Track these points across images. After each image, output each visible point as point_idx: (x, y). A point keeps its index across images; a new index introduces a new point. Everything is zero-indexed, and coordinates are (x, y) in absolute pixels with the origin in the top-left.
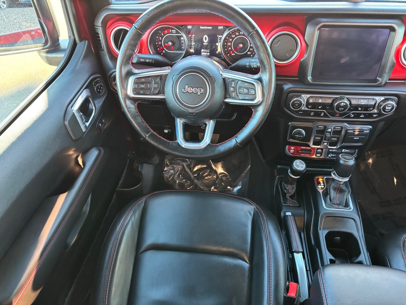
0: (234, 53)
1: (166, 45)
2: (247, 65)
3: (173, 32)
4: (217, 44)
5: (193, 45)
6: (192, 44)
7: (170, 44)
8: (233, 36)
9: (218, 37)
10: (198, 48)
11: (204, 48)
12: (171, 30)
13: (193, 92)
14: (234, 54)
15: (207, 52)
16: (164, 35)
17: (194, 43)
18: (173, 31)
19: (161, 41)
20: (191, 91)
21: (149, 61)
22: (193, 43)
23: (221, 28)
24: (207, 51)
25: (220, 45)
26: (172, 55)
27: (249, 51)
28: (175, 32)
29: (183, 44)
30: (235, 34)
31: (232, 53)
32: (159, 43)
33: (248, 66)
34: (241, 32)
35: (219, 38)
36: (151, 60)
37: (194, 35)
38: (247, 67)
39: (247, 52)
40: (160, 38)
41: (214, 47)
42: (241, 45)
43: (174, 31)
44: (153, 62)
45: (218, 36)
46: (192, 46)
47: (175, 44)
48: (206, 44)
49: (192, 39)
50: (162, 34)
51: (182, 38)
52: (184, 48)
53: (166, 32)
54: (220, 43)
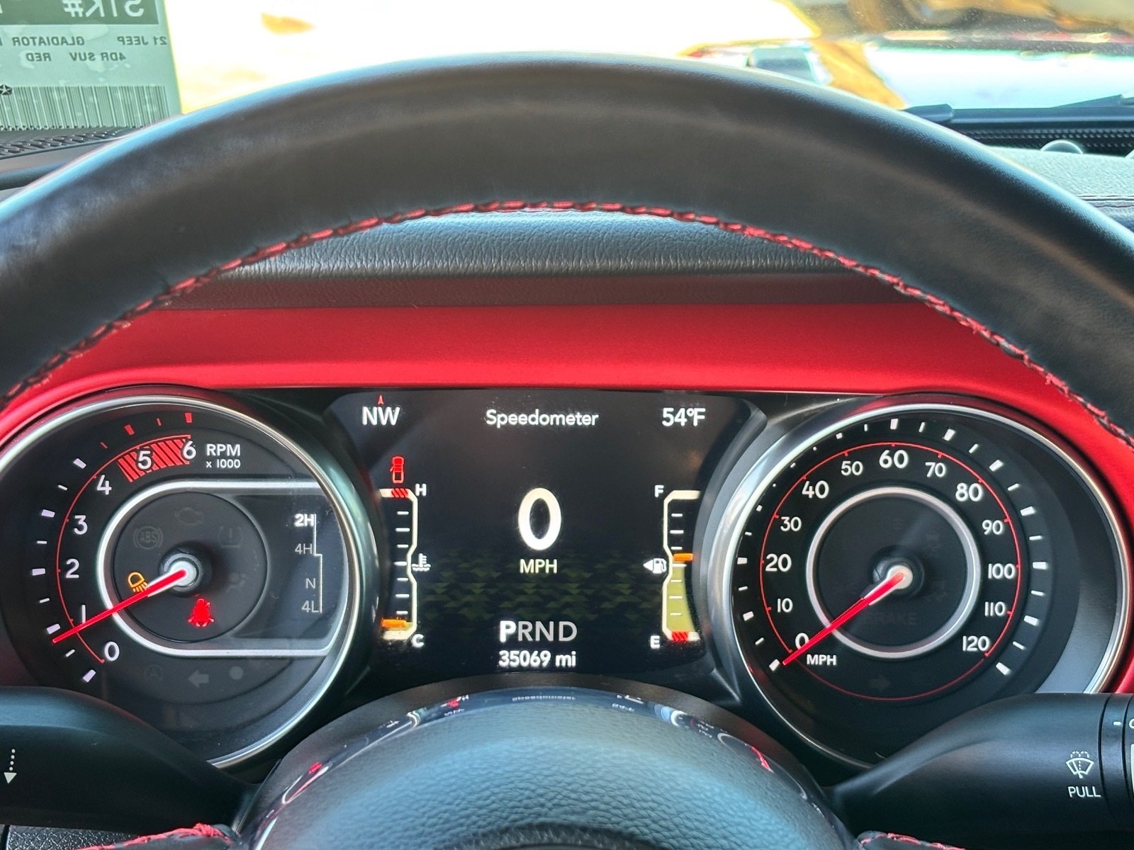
0: (828, 645)
1: (140, 584)
2: (1079, 773)
3: (213, 459)
4: (654, 566)
5: (418, 575)
6: (403, 572)
7: (180, 574)
8: (808, 491)
10: (468, 605)
11: (522, 605)
12: (200, 449)
14: (832, 660)
15: (557, 648)
16: (124, 491)
17: (422, 558)
18: (210, 449)
19: (86, 550)
22: (415, 560)
23: (683, 421)
24: (550, 638)
25: (681, 575)
26: (198, 679)
27: (976, 624)
28: (236, 464)
29: (313, 573)
30: (831, 473)
31: (814, 651)
32: (65, 568)
33: (1087, 782)
34: (885, 456)
35: (675, 505)
37: (422, 489)
38: (1073, 791)
39: (956, 639)
40: (81, 519)
41: (620, 599)
42: (900, 575)
43: (223, 455)
44: (10, 777)
45: (659, 490)
46: (407, 588)
47: (234, 577)
48: (542, 570)
49: (407, 522)
50: (96, 482)
51: (304, 520)
52: (317, 608)
53: (137, 462)
54: (676, 560)
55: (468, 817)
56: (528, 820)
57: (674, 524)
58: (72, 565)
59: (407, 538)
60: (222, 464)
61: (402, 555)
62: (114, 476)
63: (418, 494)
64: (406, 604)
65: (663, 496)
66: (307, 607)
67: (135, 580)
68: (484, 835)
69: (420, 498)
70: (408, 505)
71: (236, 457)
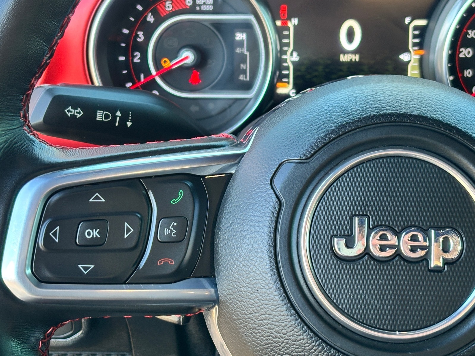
1: (167, 63)
3: (200, 5)
4: (404, 57)
5: (293, 63)
6: (286, 61)
7: (186, 58)
9: (406, 28)
10: (316, 76)
11: (341, 76)
12: (194, 1)
13: (398, 254)
16: (159, 21)
17: (295, 54)
18: (199, 1)
19: (143, 48)
20: (391, 247)
21: (107, 116)
22: (292, 54)
25: (417, 62)
26: (194, 109)
28: (211, 8)
29: (245, 62)
32: (134, 57)
35: (416, 28)
36: (118, 114)
37: (295, 21)
40: (141, 34)
44: (129, 124)
45: (407, 20)
46: (288, 68)
47: (210, 61)
48: (351, 60)
49: (288, 37)
50: (146, 17)
51: (241, 36)
52: (246, 77)
53: (165, 6)
54: (416, 54)
55: (355, 111)
56: (384, 112)
57: (415, 37)
58: (136, 56)
59: (288, 45)
60: (204, 8)
61: (285, 53)
62: (155, 13)
63: (293, 24)
64: (287, 76)
65: (410, 23)
66: (242, 77)
67: (165, 62)
68: (364, 118)
69: (294, 25)
70: (288, 29)
71: (210, 5)
